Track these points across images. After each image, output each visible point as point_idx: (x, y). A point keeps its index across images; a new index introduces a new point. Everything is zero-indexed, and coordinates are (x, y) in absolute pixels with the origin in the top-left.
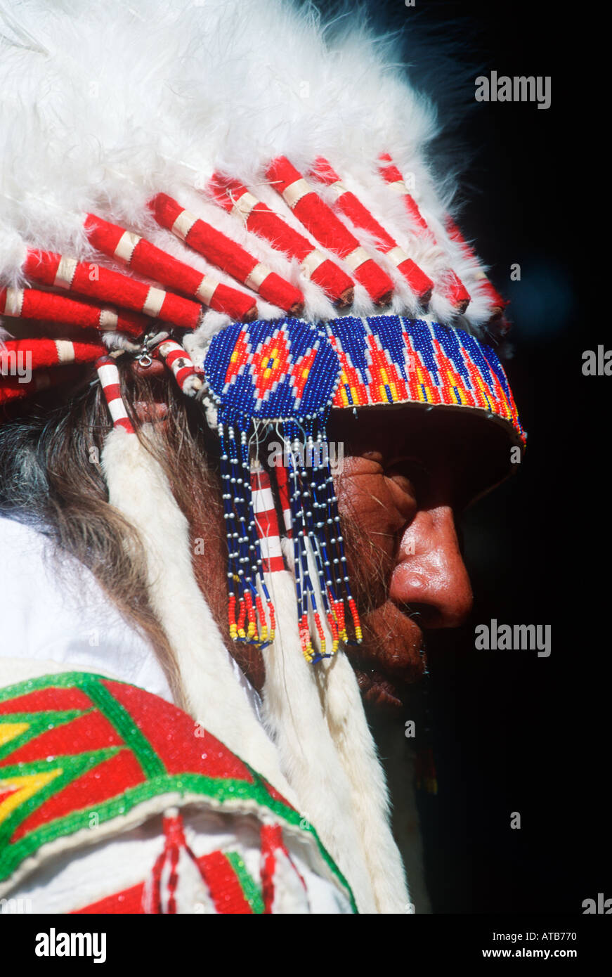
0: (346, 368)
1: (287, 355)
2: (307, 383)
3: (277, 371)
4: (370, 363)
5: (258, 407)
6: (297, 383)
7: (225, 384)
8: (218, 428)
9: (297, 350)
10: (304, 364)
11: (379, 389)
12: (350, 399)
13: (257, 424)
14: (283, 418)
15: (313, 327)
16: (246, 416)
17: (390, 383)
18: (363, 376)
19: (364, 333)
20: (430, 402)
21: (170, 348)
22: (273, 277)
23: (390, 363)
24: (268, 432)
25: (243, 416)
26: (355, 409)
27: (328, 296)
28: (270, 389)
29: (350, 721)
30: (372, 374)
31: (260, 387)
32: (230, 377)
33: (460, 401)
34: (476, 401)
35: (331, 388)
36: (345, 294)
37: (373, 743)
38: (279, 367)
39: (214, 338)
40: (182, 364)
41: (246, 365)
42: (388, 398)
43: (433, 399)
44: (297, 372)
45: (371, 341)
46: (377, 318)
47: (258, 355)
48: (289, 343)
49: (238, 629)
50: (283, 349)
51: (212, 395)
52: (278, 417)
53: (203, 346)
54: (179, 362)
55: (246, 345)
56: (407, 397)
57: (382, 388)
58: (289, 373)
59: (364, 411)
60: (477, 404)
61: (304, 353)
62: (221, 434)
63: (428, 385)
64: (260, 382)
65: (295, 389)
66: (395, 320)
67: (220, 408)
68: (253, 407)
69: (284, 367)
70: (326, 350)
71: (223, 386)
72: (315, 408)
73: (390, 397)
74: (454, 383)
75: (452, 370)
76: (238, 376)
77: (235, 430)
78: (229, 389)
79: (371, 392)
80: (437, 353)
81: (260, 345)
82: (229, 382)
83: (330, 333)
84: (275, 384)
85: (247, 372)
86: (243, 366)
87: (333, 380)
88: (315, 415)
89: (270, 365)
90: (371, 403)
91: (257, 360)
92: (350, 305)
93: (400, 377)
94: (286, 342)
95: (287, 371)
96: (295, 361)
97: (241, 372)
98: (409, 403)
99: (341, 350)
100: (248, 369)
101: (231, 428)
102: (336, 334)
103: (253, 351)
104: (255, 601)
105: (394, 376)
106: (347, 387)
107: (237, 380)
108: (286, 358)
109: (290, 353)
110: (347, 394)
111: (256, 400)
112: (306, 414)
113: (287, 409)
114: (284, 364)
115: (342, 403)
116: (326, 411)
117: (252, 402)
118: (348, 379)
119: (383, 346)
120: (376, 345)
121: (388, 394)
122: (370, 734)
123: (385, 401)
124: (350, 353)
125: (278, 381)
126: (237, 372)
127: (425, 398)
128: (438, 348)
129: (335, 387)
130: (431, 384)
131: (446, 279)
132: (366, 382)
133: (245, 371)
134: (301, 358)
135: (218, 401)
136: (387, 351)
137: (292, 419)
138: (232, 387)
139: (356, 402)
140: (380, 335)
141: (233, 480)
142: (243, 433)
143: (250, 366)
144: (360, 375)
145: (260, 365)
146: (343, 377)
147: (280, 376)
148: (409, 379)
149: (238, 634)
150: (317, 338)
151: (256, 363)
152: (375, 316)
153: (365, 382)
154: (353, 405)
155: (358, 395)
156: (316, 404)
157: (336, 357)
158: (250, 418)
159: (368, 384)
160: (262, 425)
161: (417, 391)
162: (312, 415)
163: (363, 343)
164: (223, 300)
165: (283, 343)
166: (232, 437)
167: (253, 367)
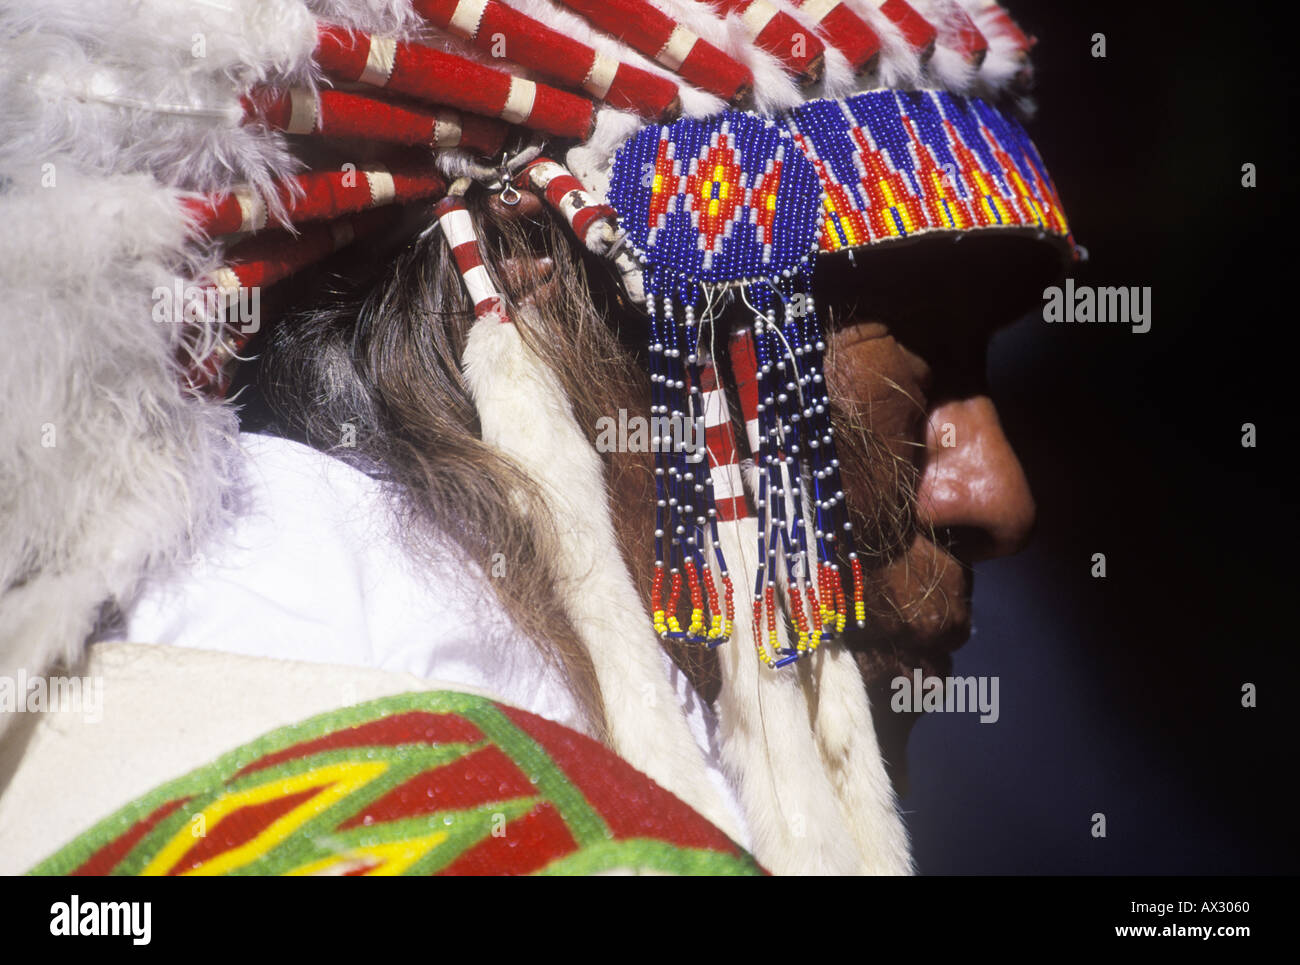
0: (830, 187)
1: (739, 174)
2: (775, 218)
3: (727, 202)
4: (863, 174)
5: (707, 265)
6: (762, 220)
7: (649, 230)
8: (646, 301)
9: (752, 166)
10: (767, 186)
11: (882, 216)
12: (843, 239)
13: (709, 291)
14: (749, 279)
15: (770, 124)
16: (691, 280)
17: (897, 203)
18: (855, 196)
19: (846, 126)
20: (959, 226)
21: (546, 173)
22: (701, 47)
23: (893, 171)
24: (726, 302)
25: (686, 280)
26: (850, 252)
27: (787, 71)
28: (722, 233)
29: (853, 753)
30: (869, 192)
31: (706, 231)
32: (656, 217)
33: (1000, 221)
34: (1022, 215)
35: (814, 222)
36: (813, 66)
37: (889, 788)
38: (729, 195)
39: (618, 153)
40: (578, 202)
41: (678, 196)
42: (899, 229)
43: (963, 222)
44: (757, 201)
45: (857, 137)
46: (861, 98)
47: (694, 177)
48: (738, 154)
49: (666, 617)
50: (731, 165)
51: (631, 249)
52: (740, 279)
53: (602, 167)
54: (572, 199)
55: (672, 163)
56: (927, 225)
57: (887, 214)
58: (746, 204)
59: (865, 253)
60: (1024, 220)
61: (764, 169)
62: (651, 310)
63: (952, 200)
64: (705, 224)
65: (760, 230)
66: (886, 97)
67: (647, 269)
68: (700, 265)
69: (738, 193)
70: (795, 158)
71: (647, 233)
72: (794, 258)
73: (900, 227)
74: (986, 191)
75: (977, 167)
76: (668, 216)
77: (673, 304)
78: (657, 237)
79: (872, 222)
80: (953, 143)
81: (694, 161)
82: (656, 225)
83: (795, 131)
84: (729, 225)
85: (682, 208)
86: (673, 199)
87: (815, 210)
88: (795, 269)
89: (715, 194)
90: (874, 239)
91: (693, 187)
92: (819, 82)
93: (912, 192)
94: (732, 152)
95: (743, 201)
96: (753, 184)
97: (671, 208)
98: (930, 233)
99: (816, 158)
100: (683, 203)
101: (667, 300)
102: (804, 131)
103: (685, 169)
104: (702, 574)
105: (902, 192)
106: (835, 218)
107: (667, 221)
108: (738, 179)
109: (743, 171)
110: (837, 228)
111: (703, 253)
112: (782, 269)
113: (752, 264)
114: (737, 190)
115: (831, 244)
116: (810, 261)
117: (699, 256)
118: (835, 204)
119: (878, 144)
120: (866, 144)
121: (898, 223)
122: (885, 773)
123: (895, 234)
124: (830, 160)
125: (732, 218)
126: (665, 207)
127: (951, 221)
128: (953, 133)
129: (820, 221)
130: (956, 198)
131: (953, 21)
132: (861, 206)
133: (677, 207)
134: (760, 177)
135: (643, 259)
136: (885, 152)
137: (762, 279)
138: (662, 235)
139: (852, 240)
140: (870, 126)
141: (670, 382)
142: (689, 308)
143: (684, 197)
144: (851, 196)
145: (700, 195)
146: (828, 202)
147: (733, 209)
148: (924, 194)
149: (667, 626)
150: (779, 141)
151: (693, 191)
152: (858, 94)
153: (859, 205)
154: (849, 246)
155: (853, 228)
156: (794, 252)
157: (813, 170)
158: (697, 283)
159: (864, 209)
160: (717, 293)
161: (938, 211)
162: (791, 270)
163: (848, 142)
164: (629, 89)
165: (729, 155)
166: (669, 314)
167: (690, 199)
